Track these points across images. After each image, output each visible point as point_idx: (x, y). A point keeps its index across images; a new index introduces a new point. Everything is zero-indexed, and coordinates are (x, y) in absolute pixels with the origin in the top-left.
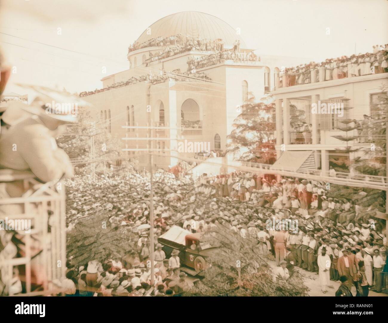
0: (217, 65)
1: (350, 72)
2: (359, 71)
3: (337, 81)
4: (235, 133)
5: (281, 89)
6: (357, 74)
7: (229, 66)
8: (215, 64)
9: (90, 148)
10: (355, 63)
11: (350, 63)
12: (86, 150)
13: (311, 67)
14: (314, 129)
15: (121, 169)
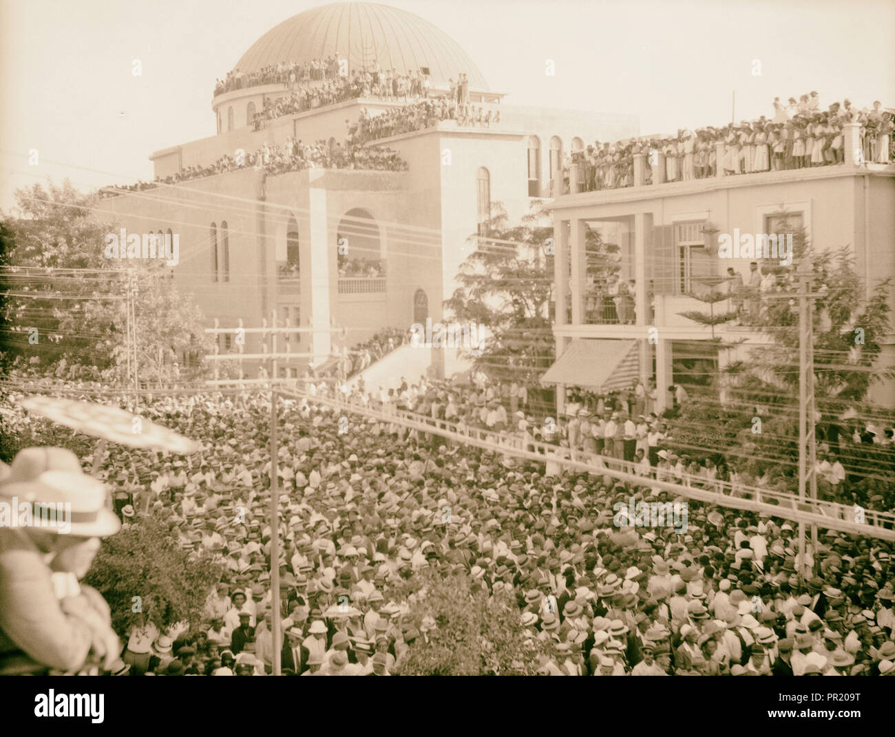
0: (419, 132)
1: (721, 166)
2: (742, 162)
3: (691, 183)
4: (463, 295)
5: (565, 197)
6: (737, 169)
7: (447, 134)
8: (414, 130)
9: (124, 322)
10: (731, 143)
11: (722, 143)
12: (117, 327)
13: (634, 150)
14: (639, 291)
15: (200, 375)
